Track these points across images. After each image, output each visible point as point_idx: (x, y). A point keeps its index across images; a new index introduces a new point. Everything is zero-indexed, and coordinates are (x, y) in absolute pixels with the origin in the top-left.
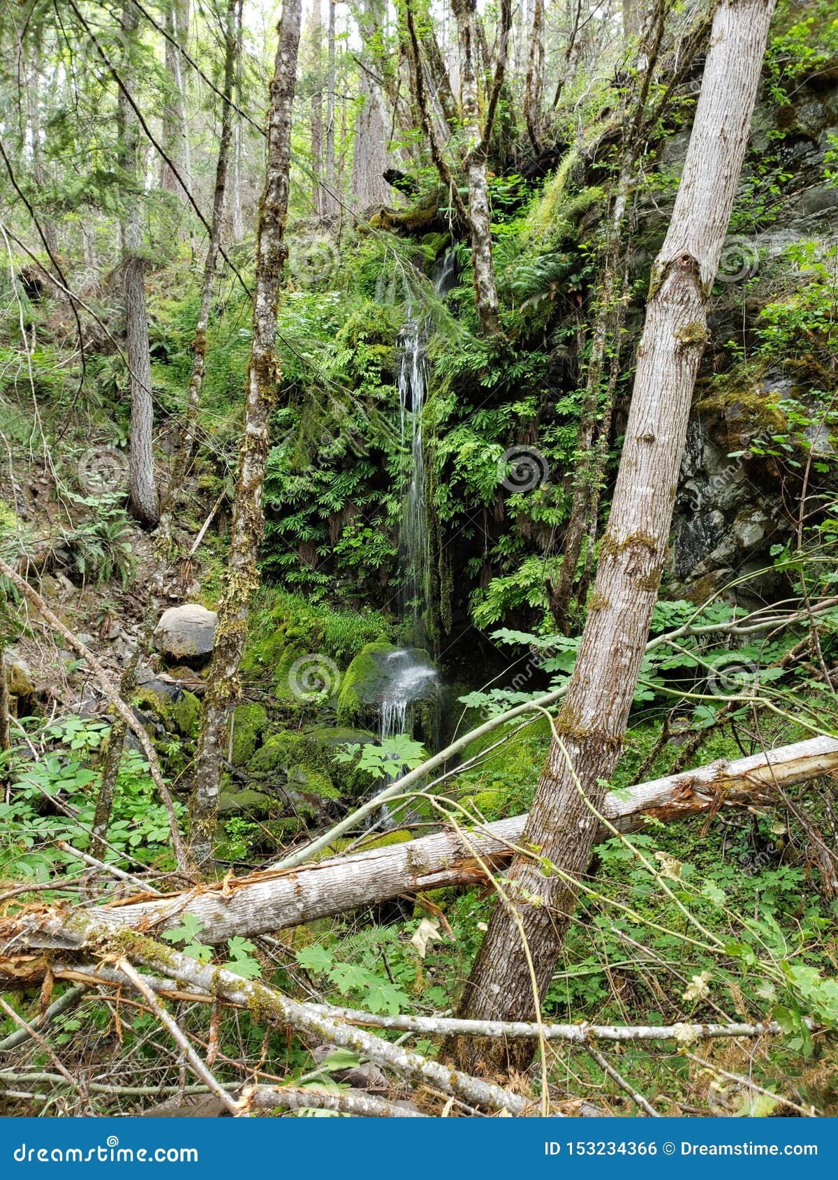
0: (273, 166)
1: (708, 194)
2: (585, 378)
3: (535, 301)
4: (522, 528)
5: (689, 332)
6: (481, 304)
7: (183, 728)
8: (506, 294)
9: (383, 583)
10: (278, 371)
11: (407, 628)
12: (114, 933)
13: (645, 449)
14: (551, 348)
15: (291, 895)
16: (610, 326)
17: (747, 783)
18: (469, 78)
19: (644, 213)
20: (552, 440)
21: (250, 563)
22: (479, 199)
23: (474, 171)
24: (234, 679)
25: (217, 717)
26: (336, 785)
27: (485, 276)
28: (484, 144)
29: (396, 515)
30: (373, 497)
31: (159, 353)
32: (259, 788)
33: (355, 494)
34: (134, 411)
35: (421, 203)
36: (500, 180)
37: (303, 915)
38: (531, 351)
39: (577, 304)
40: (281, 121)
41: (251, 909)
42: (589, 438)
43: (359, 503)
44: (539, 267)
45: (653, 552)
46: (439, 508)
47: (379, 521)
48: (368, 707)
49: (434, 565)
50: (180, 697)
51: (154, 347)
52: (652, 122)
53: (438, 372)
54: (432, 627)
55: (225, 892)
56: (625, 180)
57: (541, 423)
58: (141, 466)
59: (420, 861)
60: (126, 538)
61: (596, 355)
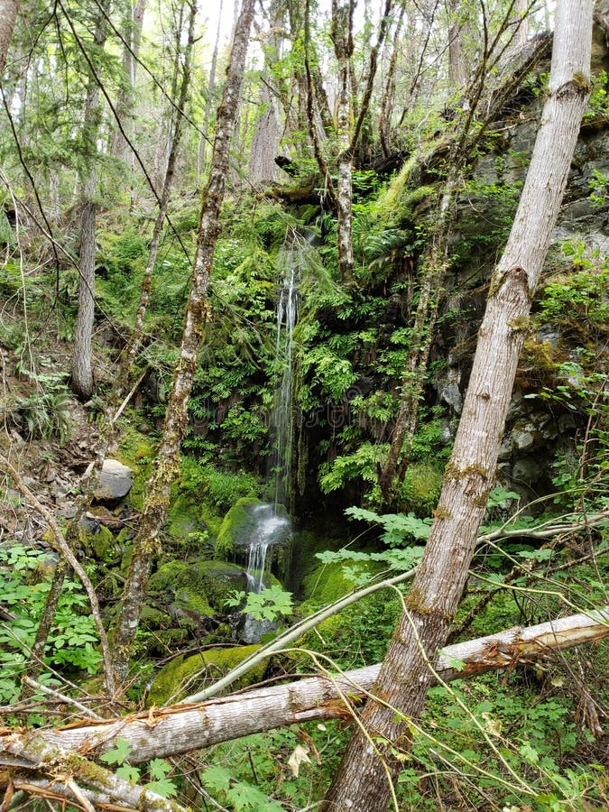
0: (215, 166)
1: (536, 227)
2: (414, 320)
3: (380, 262)
4: (362, 422)
5: (518, 323)
6: (342, 260)
7: (98, 554)
8: (359, 254)
9: (256, 453)
10: (208, 313)
11: (271, 487)
12: (64, 756)
13: (482, 404)
14: (389, 295)
15: (200, 725)
16: (434, 286)
17: (536, 646)
18: (344, 102)
19: (461, 207)
20: (386, 360)
21: (175, 453)
22: (345, 186)
23: (343, 166)
24: (156, 540)
25: (141, 568)
26: (211, 605)
27: (346, 241)
28: (351, 149)
29: (269, 404)
30: (253, 389)
31: (101, 272)
32: (154, 604)
33: (239, 386)
34: (80, 313)
35: (301, 183)
36: (359, 173)
37: (208, 741)
38: (374, 296)
39: (410, 266)
40: (224, 135)
41: (169, 735)
42: (414, 363)
43: (242, 393)
44: (384, 238)
45: (485, 479)
46: (301, 402)
47: (256, 407)
48: (239, 546)
49: (295, 443)
50: (98, 531)
51: (98, 266)
52: (472, 147)
53: (308, 305)
54: (290, 488)
55: (150, 721)
56: (450, 184)
57: (379, 347)
58: (81, 354)
59: (298, 700)
60: (65, 407)
61: (422, 306)
